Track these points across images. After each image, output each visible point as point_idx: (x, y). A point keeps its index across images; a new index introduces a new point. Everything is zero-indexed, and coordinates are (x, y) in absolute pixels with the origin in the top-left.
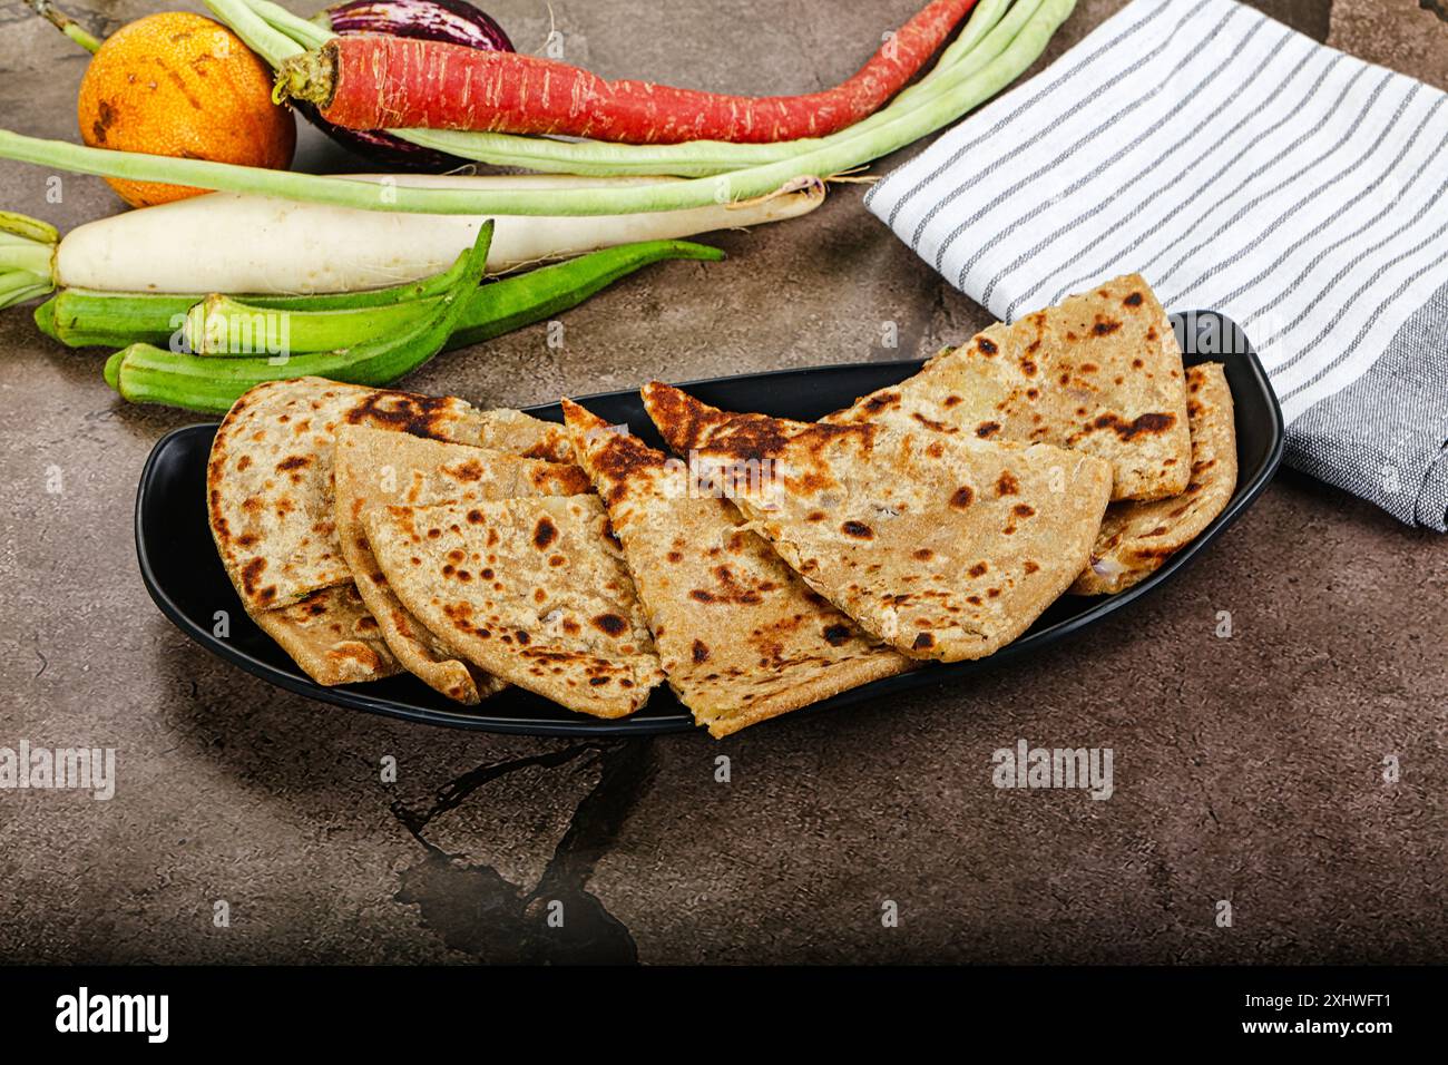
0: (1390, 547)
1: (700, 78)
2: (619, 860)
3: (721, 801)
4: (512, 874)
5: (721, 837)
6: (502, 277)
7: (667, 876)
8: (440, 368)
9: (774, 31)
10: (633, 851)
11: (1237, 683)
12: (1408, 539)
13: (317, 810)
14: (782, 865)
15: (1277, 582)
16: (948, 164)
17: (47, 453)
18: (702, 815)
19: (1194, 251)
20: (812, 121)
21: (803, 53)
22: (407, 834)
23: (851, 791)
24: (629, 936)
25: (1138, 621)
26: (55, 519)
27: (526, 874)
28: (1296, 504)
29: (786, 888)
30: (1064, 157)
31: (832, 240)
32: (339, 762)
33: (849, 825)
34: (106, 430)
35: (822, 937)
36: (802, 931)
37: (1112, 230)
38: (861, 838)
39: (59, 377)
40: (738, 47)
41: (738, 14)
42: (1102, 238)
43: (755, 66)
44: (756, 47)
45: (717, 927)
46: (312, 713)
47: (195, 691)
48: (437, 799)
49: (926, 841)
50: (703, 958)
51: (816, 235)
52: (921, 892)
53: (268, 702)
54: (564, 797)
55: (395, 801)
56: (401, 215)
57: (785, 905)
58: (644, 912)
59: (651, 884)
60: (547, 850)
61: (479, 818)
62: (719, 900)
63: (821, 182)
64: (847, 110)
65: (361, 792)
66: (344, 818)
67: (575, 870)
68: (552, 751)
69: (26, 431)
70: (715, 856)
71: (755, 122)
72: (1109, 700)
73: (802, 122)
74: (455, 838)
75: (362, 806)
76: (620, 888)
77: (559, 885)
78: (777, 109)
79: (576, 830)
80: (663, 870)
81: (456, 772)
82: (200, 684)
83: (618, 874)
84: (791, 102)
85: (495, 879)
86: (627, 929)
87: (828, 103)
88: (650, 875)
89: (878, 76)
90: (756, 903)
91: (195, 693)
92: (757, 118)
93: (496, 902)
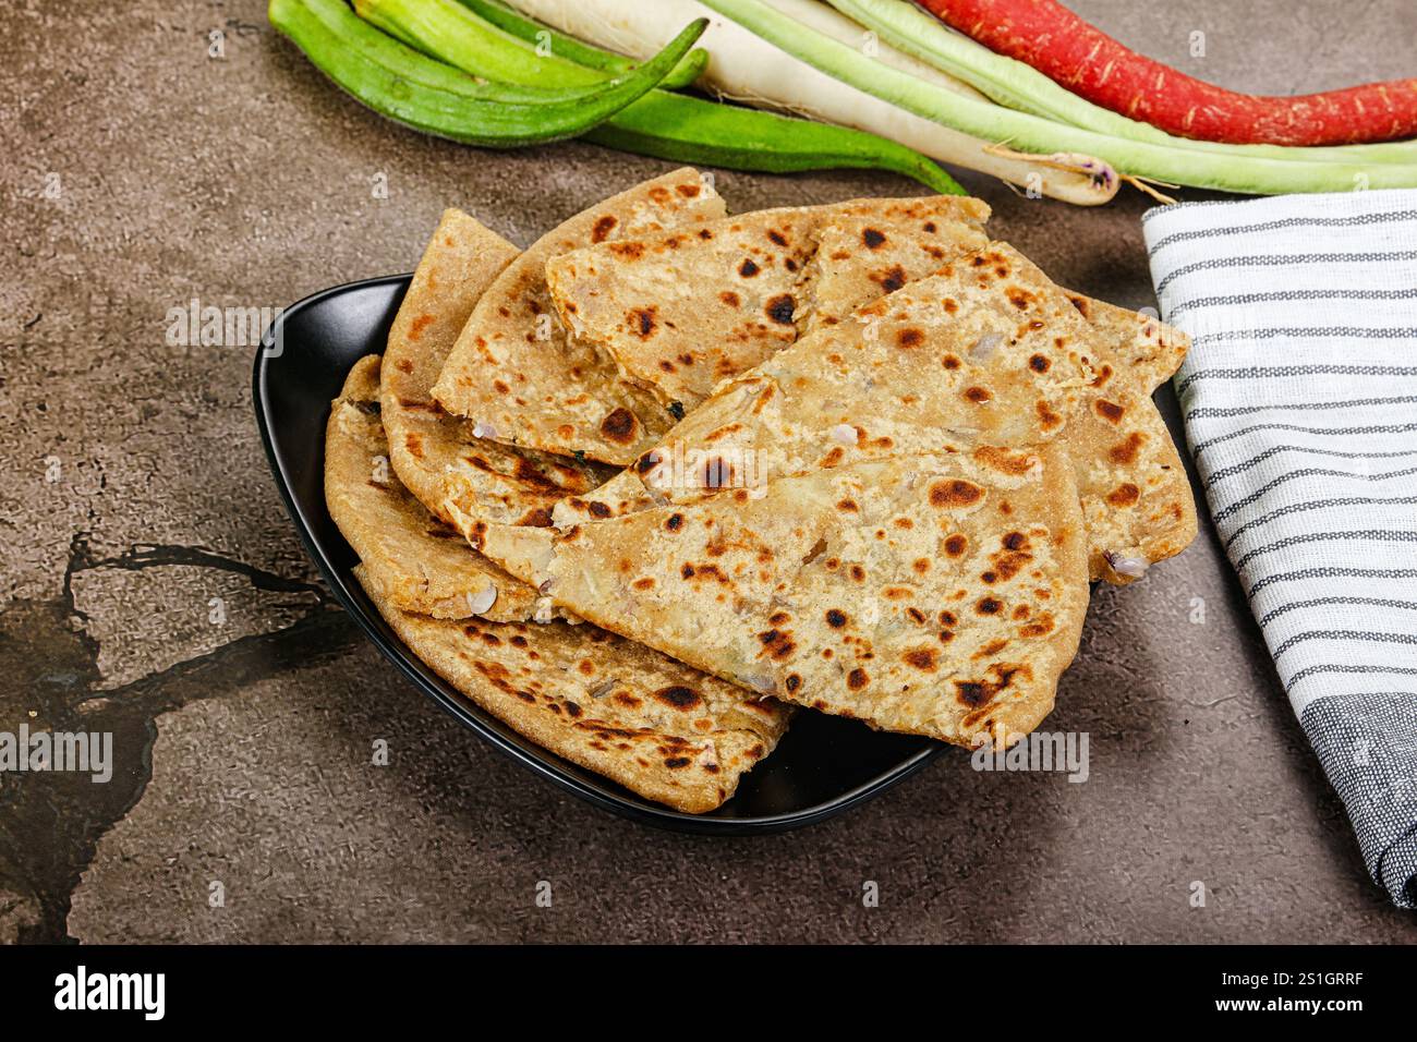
0: (1332, 890)
1: (1173, 26)
2: (217, 712)
3: (373, 719)
4: (109, 663)
5: (333, 751)
6: (727, 102)
7: (243, 754)
8: (594, 161)
9: (1305, 20)
10: (239, 710)
11: (1006, 924)
12: (1362, 895)
13: (12, 496)
14: (357, 813)
15: (1168, 850)
16: (1262, 227)
17: (158, 33)
18: (340, 719)
20: (1192, 114)
21: (1306, 61)
22: (63, 567)
24: (145, 787)
25: (978, 801)
26: (95, 99)
27: (122, 671)
28: (1284, 787)
29: (335, 837)
31: (1118, 255)
32: (80, 465)
33: (464, 816)
35: (314, 903)
36: (303, 883)
37: (1400, 399)
38: (462, 837)
40: (1249, 15)
42: (1378, 401)
43: (1244, 43)
44: (1267, 27)
45: (232, 830)
46: (108, 407)
47: (33, 323)
48: (124, 553)
49: (516, 879)
50: (187, 849)
51: (1107, 240)
52: (455, 923)
53: (84, 373)
54: (238, 623)
55: (87, 530)
57: (317, 852)
58: (184, 773)
59: (220, 752)
60: (165, 660)
61: (141, 593)
62: (262, 807)
63: (1115, 178)
64: (1246, 126)
65: (67, 504)
66: (26, 517)
67: (167, 695)
68: (276, 573)
69: (164, 4)
70: (307, 764)
71: (1112, 79)
72: (857, 860)
73: (1176, 111)
74: (99, 597)
75: (54, 517)
76: (188, 737)
77: (139, 699)
78: (1152, 78)
79: (213, 658)
80: (246, 746)
81: (170, 538)
82: (44, 319)
83: (202, 724)
84: (1178, 80)
85: (89, 658)
86: (150, 779)
87: (1226, 105)
88: (229, 744)
89: (1319, 109)
90: (293, 831)
91: (30, 325)
92: (1118, 75)
93: (67, 678)
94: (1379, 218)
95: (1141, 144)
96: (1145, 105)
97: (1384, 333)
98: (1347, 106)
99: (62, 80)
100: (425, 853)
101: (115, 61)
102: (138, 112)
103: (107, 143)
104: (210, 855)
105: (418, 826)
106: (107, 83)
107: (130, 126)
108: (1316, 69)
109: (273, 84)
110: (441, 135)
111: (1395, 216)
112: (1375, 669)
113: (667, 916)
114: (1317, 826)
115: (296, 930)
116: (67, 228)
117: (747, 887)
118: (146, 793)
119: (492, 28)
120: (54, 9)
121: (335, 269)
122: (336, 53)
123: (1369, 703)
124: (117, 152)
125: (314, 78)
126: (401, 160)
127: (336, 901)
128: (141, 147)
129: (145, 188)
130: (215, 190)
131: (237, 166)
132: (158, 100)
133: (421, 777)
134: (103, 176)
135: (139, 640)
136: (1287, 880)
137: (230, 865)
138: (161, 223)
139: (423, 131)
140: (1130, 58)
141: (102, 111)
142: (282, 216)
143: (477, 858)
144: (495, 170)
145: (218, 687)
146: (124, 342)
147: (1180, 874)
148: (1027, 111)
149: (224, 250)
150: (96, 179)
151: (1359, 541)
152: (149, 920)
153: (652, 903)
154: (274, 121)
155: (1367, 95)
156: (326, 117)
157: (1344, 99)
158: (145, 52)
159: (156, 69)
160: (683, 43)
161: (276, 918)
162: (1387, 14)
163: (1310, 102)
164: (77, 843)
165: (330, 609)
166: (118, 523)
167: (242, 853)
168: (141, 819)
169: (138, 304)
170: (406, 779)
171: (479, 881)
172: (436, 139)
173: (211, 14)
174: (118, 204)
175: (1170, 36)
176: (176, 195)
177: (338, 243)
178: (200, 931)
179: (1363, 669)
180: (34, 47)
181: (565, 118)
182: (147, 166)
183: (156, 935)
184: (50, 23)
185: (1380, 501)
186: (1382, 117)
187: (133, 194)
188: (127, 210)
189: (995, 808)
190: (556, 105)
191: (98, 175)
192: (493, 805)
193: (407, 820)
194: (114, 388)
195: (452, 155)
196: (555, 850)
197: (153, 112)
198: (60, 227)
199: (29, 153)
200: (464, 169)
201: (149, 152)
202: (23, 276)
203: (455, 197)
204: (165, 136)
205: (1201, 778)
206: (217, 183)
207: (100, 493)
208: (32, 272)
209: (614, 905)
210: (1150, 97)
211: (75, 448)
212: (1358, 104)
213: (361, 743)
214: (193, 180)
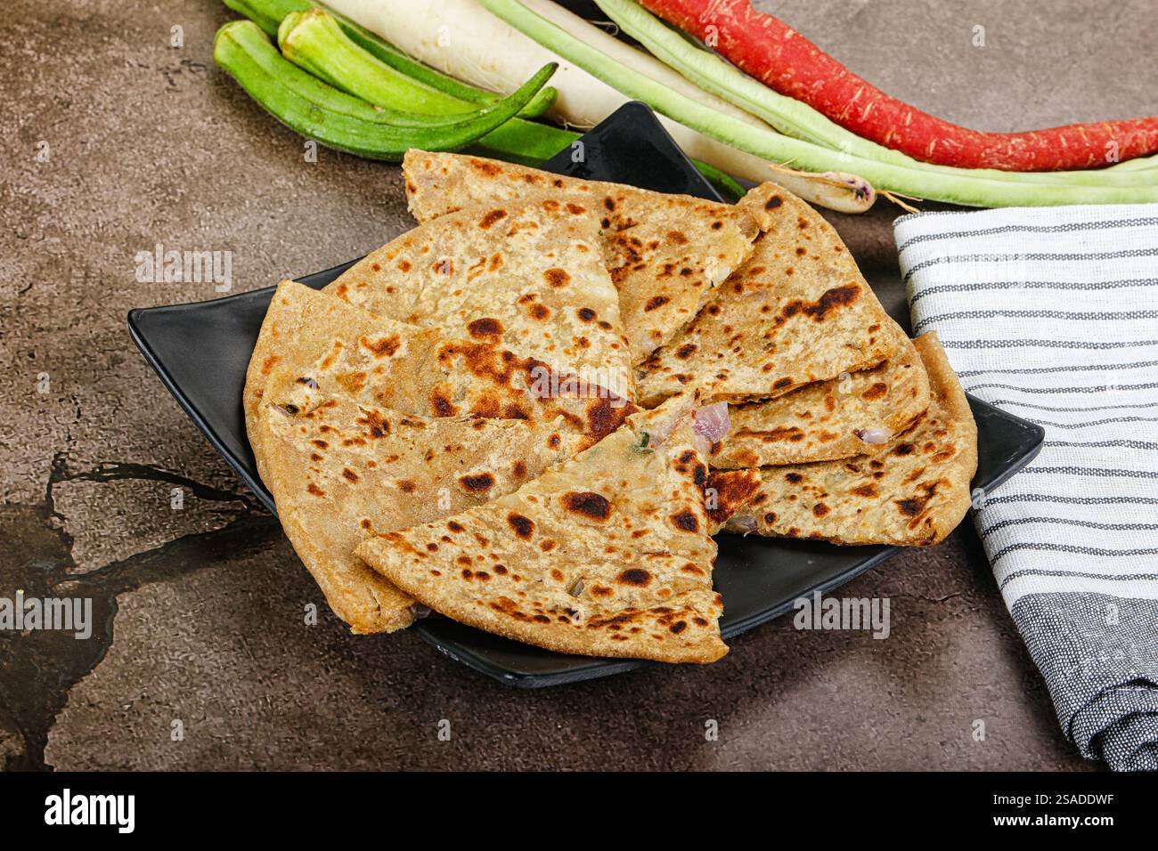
0: (1033, 745)
1: (919, 78)
2: (165, 592)
3: (287, 600)
4: (81, 553)
5: (255, 624)
7: (184, 625)
9: (1022, 76)
10: (183, 592)
12: (1057, 749)
15: (906, 712)
16: (986, 232)
17: (128, 69)
18: (261, 599)
19: (1129, 419)
21: (1023, 107)
22: (46, 479)
23: (389, 653)
24: (107, 650)
25: (759, 671)
26: (77, 119)
27: (91, 559)
29: (256, 691)
30: (1106, 286)
31: (874, 253)
32: (61, 400)
33: (356, 676)
34: (185, 77)
35: (238, 741)
36: (230, 726)
37: (1091, 367)
38: (354, 692)
39: (198, 23)
40: (979, 71)
41: (1010, 47)
42: (1074, 369)
43: (976, 93)
44: (992, 80)
45: (175, 684)
46: (83, 356)
47: (26, 290)
48: (94, 469)
50: (139, 698)
52: (348, 758)
53: (65, 329)
54: (182, 524)
55: (66, 451)
56: (514, 30)
57: (241, 702)
58: (138, 640)
59: (167, 624)
60: (125, 552)
61: (106, 500)
62: (199, 667)
63: (873, 192)
64: (975, 155)
65: (50, 430)
66: (18, 440)
67: (126, 579)
68: (213, 486)
69: (132, 46)
70: (235, 635)
71: (872, 116)
72: (663, 714)
73: (921, 142)
74: (74, 503)
75: (40, 441)
76: (142, 612)
77: (104, 582)
78: (902, 116)
79: (162, 551)
80: (187, 619)
81: (130, 458)
82: (35, 287)
83: (152, 601)
84: (923, 118)
85: (65, 549)
86: (111, 644)
87: (960, 138)
88: (173, 617)
89: (1032, 143)
90: (222, 686)
91: (23, 292)
92: (876, 113)
93: (47, 565)
94: (1078, 227)
95: (892, 167)
96: (896, 137)
97: (1080, 316)
98: (1054, 141)
99: (52, 103)
100: (326, 704)
101: (94, 90)
102: (111, 130)
103: (86, 153)
104: (157, 703)
105: (321, 683)
106: (87, 106)
107: (104, 140)
108: (1030, 114)
109: (217, 109)
110: (347, 151)
111: (1089, 226)
112: (1069, 574)
113: (514, 756)
114: (1022, 695)
115: (224, 762)
116: (53, 217)
117: (577, 734)
118: (108, 654)
119: (389, 68)
120: (47, 49)
121: (262, 253)
122: (266, 86)
123: (1064, 600)
124: (94, 159)
125: (248, 106)
126: (316, 170)
127: (256, 740)
128: (112, 157)
129: (115, 188)
130: (170, 190)
131: (187, 172)
132: (126, 121)
133: (323, 645)
134: (82, 178)
135: (105, 536)
136: (999, 736)
137: (172, 711)
138: (128, 215)
139: (333, 147)
140: (885, 100)
141: (83, 128)
142: (222, 211)
143: (366, 708)
144: (389, 179)
145: (166, 573)
146: (96, 306)
147: (915, 729)
148: (805, 139)
149: (176, 237)
150: (77, 180)
151: (1058, 475)
152: (108, 753)
153: (503, 745)
154: (217, 138)
155: (1069, 133)
156: (258, 136)
157: (1052, 136)
158: (117, 83)
159: (125, 97)
160: (537, 82)
161: (208, 753)
162: (1086, 73)
163: (1024, 137)
164: (53, 691)
165: (255, 514)
166: (89, 446)
167: (182, 702)
168: (104, 674)
169: (109, 277)
170: (312, 646)
171: (368, 726)
172: (343, 154)
173: (169, 55)
174: (94, 199)
175: (916, 86)
176: (139, 194)
177: (266, 232)
178: (148, 762)
179: (1060, 574)
180: (30, 78)
181: (444, 139)
182: (117, 171)
183: (113, 764)
184: (43, 60)
185: (1075, 445)
186: (1080, 150)
187: (105, 192)
188: (101, 204)
189: (772, 677)
190: (437, 128)
191: (78, 177)
192: (380, 668)
193: (313, 678)
194: (88, 341)
195: (356, 166)
196: (427, 703)
197: (123, 129)
198: (48, 217)
199: (25, 159)
200: (364, 178)
201: (119, 160)
202: (19, 253)
203: (357, 199)
204: (132, 148)
205: (933, 656)
206: (171, 184)
207: (76, 423)
208: (25, 251)
209: (473, 746)
210: (900, 131)
211: (57, 387)
212: (1063, 139)
213: (276, 618)
214: (153, 182)
